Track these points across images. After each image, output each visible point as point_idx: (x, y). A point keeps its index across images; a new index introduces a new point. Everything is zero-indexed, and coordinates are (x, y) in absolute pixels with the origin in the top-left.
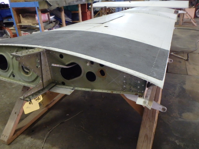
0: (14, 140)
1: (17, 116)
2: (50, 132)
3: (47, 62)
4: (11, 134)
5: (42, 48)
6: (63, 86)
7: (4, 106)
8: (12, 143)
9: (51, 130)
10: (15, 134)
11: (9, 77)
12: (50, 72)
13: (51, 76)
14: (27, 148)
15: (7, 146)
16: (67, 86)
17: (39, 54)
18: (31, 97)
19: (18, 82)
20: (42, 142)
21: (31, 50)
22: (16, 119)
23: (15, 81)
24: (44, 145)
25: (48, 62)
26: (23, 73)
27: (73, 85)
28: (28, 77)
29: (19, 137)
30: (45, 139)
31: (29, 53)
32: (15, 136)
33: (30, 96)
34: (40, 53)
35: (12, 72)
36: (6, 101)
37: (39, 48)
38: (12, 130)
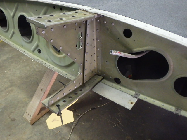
0: (38, 120)
1: (43, 94)
2: (79, 119)
3: (95, 39)
4: (35, 113)
5: (90, 11)
6: (115, 85)
7: (32, 73)
8: (36, 123)
9: (80, 115)
10: (40, 114)
11: (34, 51)
12: (97, 56)
13: (97, 64)
14: (51, 134)
15: (31, 127)
16: (123, 86)
17: (84, 22)
18: (61, 103)
19: (44, 62)
20: (69, 130)
21: (69, 13)
22: (41, 97)
23: (41, 60)
24: (71, 136)
25: (97, 39)
26: (52, 51)
27: (135, 89)
28: (60, 58)
29: (44, 117)
30: (73, 128)
31: (65, 20)
32: (40, 115)
33: (59, 101)
34: (86, 22)
35: (37, 46)
36: (35, 67)
37: (84, 10)
38: (37, 110)
